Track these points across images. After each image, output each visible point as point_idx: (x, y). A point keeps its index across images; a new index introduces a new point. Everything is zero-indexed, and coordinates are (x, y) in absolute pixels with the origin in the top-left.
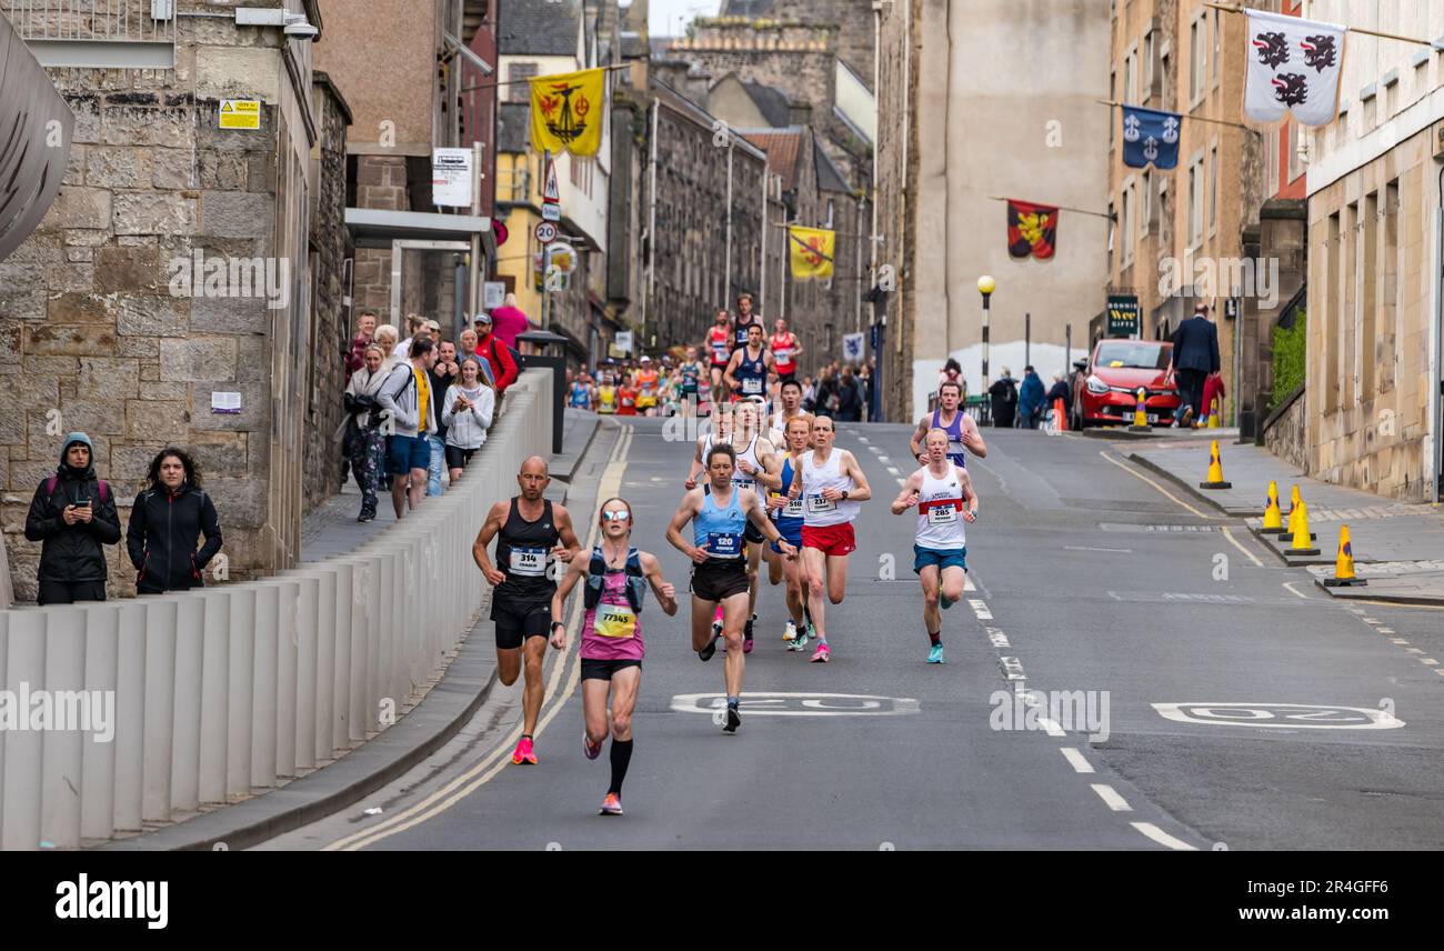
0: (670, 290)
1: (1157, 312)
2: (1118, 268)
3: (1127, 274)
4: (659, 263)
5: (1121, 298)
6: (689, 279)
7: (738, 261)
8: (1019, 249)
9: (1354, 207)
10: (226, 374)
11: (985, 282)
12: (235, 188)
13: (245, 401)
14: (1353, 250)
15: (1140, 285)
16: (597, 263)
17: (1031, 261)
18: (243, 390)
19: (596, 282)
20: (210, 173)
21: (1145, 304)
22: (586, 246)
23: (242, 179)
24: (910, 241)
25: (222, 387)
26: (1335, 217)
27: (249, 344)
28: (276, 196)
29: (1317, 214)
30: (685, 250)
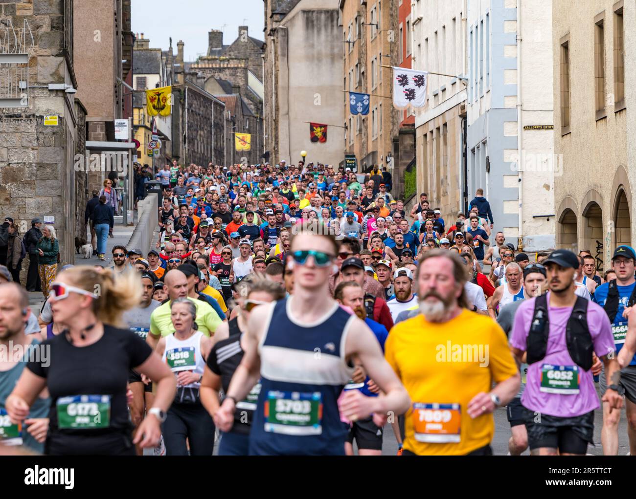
0: (193, 151)
1: (362, 161)
2: (348, 145)
3: (352, 147)
4: (189, 143)
5: (350, 156)
6: (200, 148)
7: (216, 141)
8: (314, 139)
9: (432, 132)
10: (48, 210)
11: (303, 153)
12: (50, 146)
13: (55, 219)
14: (432, 147)
15: (356, 151)
16: (168, 145)
17: (318, 144)
18: (54, 215)
19: (168, 151)
20: (41, 141)
21: (358, 157)
22: (164, 139)
23: (52, 143)
24: (277, 138)
25: (47, 214)
26: (425, 135)
27: (56, 199)
28: (64, 148)
29: (419, 134)
30: (198, 138)
